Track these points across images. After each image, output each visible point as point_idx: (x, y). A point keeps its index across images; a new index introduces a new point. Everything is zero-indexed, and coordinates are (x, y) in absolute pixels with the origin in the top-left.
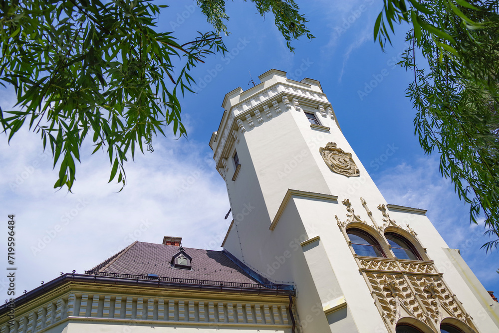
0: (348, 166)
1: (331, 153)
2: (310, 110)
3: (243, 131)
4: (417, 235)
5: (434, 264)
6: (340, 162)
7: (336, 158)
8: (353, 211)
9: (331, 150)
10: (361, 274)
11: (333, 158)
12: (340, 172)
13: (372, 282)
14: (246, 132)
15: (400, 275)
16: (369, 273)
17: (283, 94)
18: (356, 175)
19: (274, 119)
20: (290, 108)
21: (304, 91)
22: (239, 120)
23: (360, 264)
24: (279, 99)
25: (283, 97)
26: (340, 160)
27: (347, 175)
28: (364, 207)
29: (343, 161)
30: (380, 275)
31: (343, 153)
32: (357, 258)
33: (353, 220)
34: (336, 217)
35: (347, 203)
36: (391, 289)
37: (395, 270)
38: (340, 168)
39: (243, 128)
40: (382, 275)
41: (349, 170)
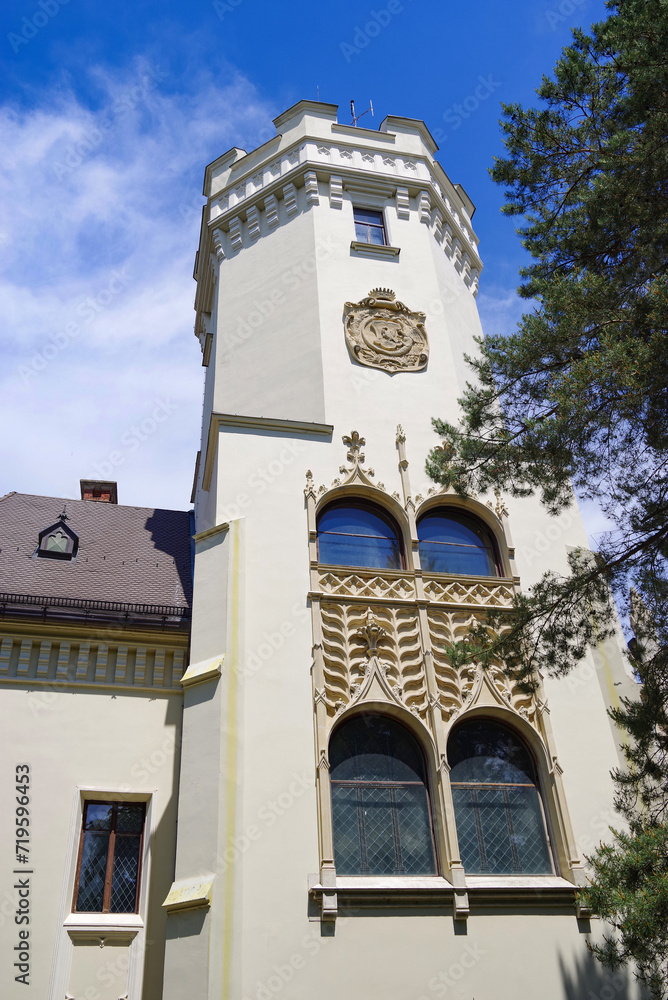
0: (403, 346)
1: (371, 314)
2: (370, 202)
3: (220, 259)
4: (507, 515)
5: (519, 584)
6: (386, 337)
7: (379, 328)
8: (362, 458)
9: (373, 308)
10: (309, 605)
11: (372, 329)
12: (376, 362)
13: (329, 622)
14: (225, 261)
15: (413, 608)
16: (332, 602)
17: (308, 167)
18: (417, 367)
19: (280, 230)
20: (316, 202)
21: (368, 152)
22: (218, 230)
23: (316, 583)
24: (297, 180)
25: (305, 176)
26: (388, 332)
27: (392, 369)
28: (398, 448)
29: (393, 334)
30: (360, 609)
31: (406, 313)
32: (316, 569)
33: (351, 479)
34: (309, 475)
35: (354, 442)
36: (368, 640)
37: (407, 596)
38: (378, 352)
39: (221, 250)
40: (363, 607)
41: (400, 356)
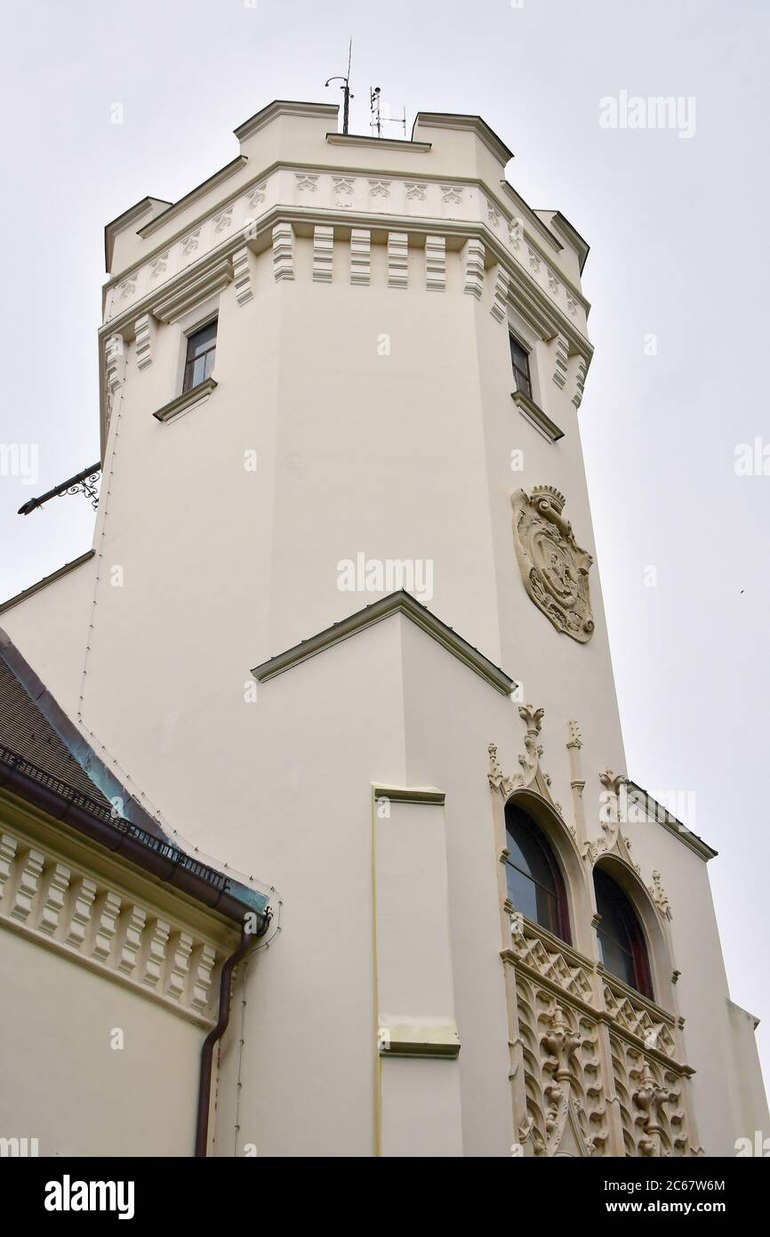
0: (569, 594)
2: (525, 335)
3: (283, 276)
4: (670, 917)
5: (682, 1029)
8: (540, 753)
9: (544, 514)
10: (505, 969)
13: (523, 1007)
15: (594, 1018)
16: (524, 974)
20: (479, 294)
21: (538, 254)
22: (288, 227)
23: (509, 936)
25: (470, 241)
26: (559, 562)
29: (561, 570)
30: (546, 997)
31: (570, 541)
32: (507, 912)
33: (531, 784)
34: (492, 751)
35: (532, 718)
36: (559, 1053)
37: (585, 998)
40: (549, 996)
41: (566, 607)
